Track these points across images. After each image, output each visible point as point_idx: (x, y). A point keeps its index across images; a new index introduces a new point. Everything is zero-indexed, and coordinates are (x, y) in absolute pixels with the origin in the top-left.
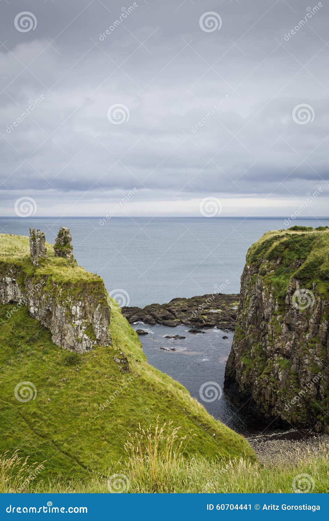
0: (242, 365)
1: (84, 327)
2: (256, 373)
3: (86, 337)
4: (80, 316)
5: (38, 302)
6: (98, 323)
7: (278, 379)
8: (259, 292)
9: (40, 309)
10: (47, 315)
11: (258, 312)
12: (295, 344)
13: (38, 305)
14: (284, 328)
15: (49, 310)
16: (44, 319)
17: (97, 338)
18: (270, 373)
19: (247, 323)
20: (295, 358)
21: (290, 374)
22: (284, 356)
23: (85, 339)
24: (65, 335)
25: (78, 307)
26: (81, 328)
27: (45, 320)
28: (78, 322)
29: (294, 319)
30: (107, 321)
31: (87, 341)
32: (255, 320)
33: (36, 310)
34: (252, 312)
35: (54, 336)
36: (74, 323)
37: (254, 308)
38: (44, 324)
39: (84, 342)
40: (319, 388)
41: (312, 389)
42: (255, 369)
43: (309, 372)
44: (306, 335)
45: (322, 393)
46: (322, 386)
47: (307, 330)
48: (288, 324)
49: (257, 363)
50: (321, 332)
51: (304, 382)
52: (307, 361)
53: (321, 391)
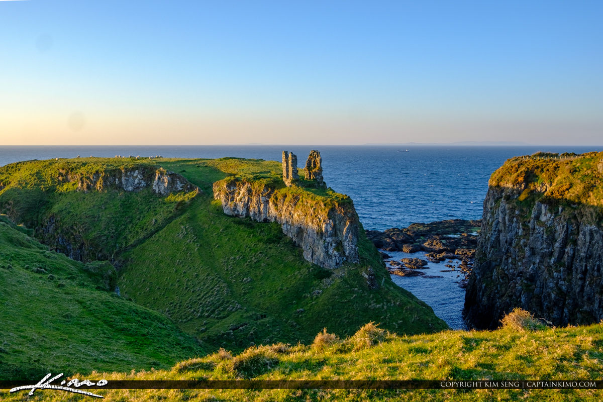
0: (483, 288)
1: (334, 244)
2: (498, 296)
3: (336, 253)
4: (330, 233)
6: (347, 240)
7: (521, 302)
8: (503, 216)
9: (292, 227)
10: (299, 232)
12: (539, 267)
13: (290, 223)
14: (528, 252)
15: (300, 227)
16: (296, 235)
17: (346, 254)
18: (512, 296)
19: (489, 247)
20: (538, 281)
21: (532, 297)
22: (527, 279)
23: (335, 255)
25: (329, 225)
26: (331, 245)
27: (297, 237)
28: (328, 239)
30: (356, 239)
31: (337, 258)
32: (498, 244)
34: (495, 236)
35: (305, 252)
36: (325, 240)
37: (496, 232)
38: (296, 241)
39: (334, 258)
40: (563, 312)
41: (555, 312)
42: (496, 291)
43: (553, 296)
44: (550, 259)
45: (566, 316)
46: (566, 310)
47: (551, 254)
48: (532, 248)
49: (499, 286)
50: (566, 256)
51: (547, 305)
52: (551, 285)
53: (565, 315)
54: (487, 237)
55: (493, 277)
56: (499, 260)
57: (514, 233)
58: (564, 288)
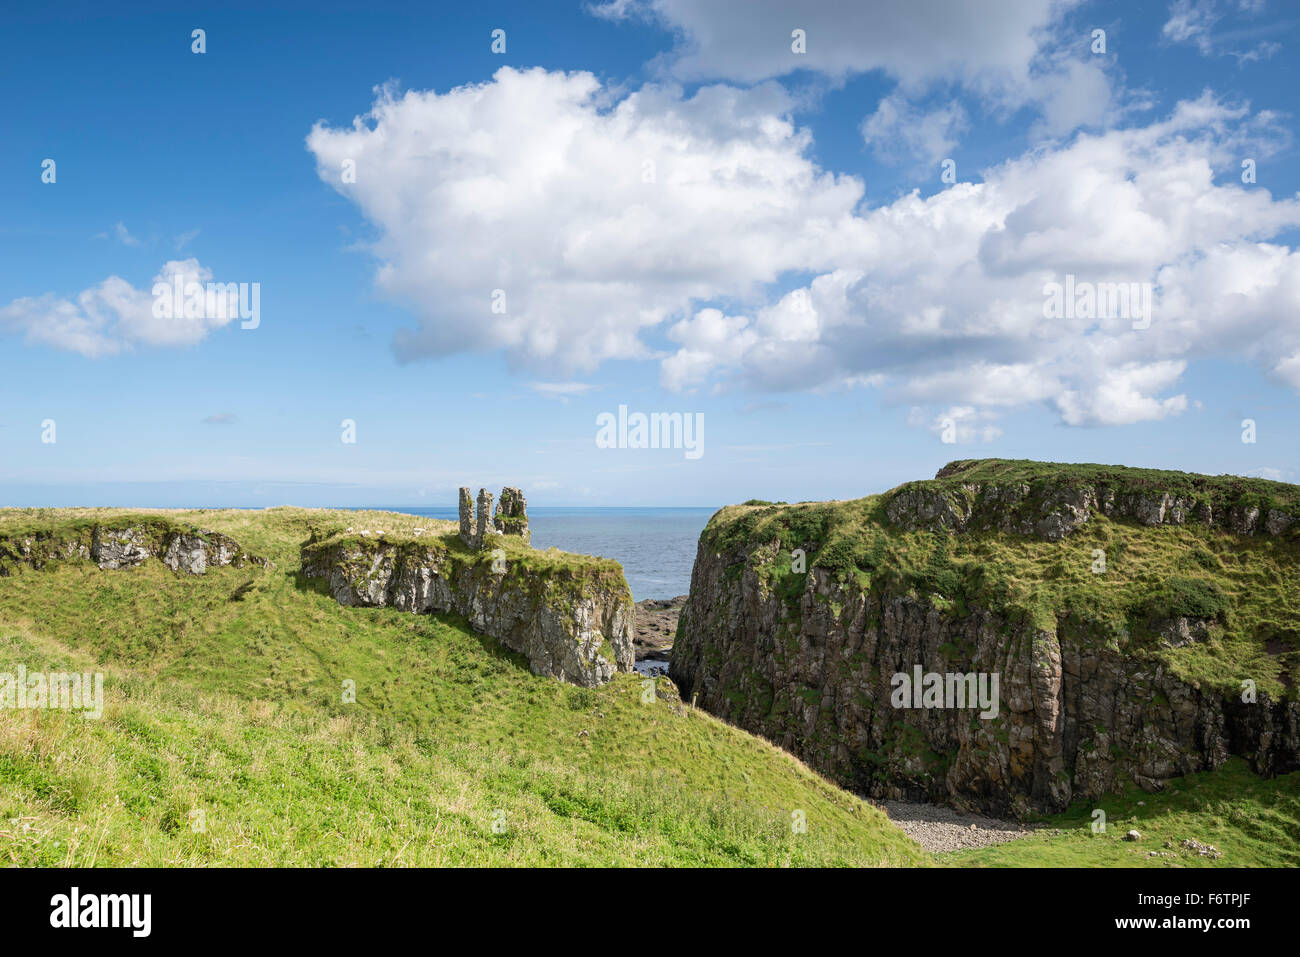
0: (728, 704)
1: (596, 644)
2: (756, 714)
5: (494, 605)
6: (620, 635)
7: (803, 720)
8: (752, 590)
9: (497, 619)
10: (513, 627)
11: (747, 621)
12: (825, 665)
13: (492, 612)
14: (805, 644)
15: (519, 618)
16: (507, 634)
18: (787, 713)
19: (725, 640)
20: (826, 686)
21: (820, 713)
22: (808, 684)
24: (559, 660)
25: (585, 610)
27: (509, 636)
28: (586, 636)
29: (822, 628)
32: (743, 634)
33: (489, 619)
34: (735, 622)
36: (580, 636)
38: (508, 642)
39: (599, 668)
40: (870, 730)
41: (860, 732)
42: (753, 708)
43: (855, 707)
44: (843, 652)
45: (877, 737)
46: (876, 727)
47: (844, 644)
48: (810, 636)
49: (756, 699)
50: (866, 645)
51: (846, 722)
52: (849, 690)
53: (875, 735)
54: (719, 625)
55: (742, 686)
56: (747, 659)
57: (772, 615)
58: (868, 693)
